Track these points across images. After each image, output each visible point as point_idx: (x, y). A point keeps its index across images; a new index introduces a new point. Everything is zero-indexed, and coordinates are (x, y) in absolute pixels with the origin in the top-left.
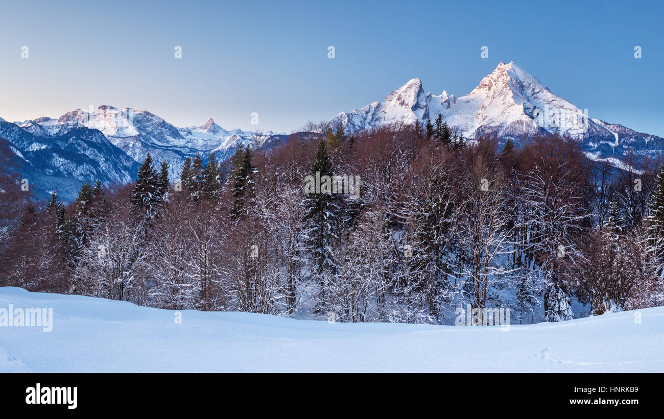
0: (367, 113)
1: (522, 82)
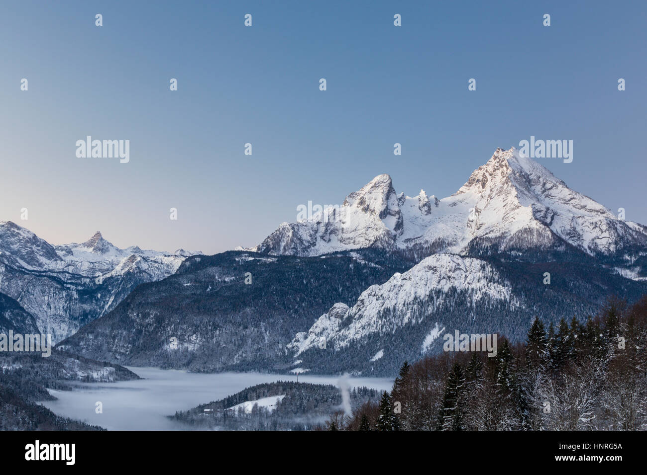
0: (318, 223)
1: (529, 176)
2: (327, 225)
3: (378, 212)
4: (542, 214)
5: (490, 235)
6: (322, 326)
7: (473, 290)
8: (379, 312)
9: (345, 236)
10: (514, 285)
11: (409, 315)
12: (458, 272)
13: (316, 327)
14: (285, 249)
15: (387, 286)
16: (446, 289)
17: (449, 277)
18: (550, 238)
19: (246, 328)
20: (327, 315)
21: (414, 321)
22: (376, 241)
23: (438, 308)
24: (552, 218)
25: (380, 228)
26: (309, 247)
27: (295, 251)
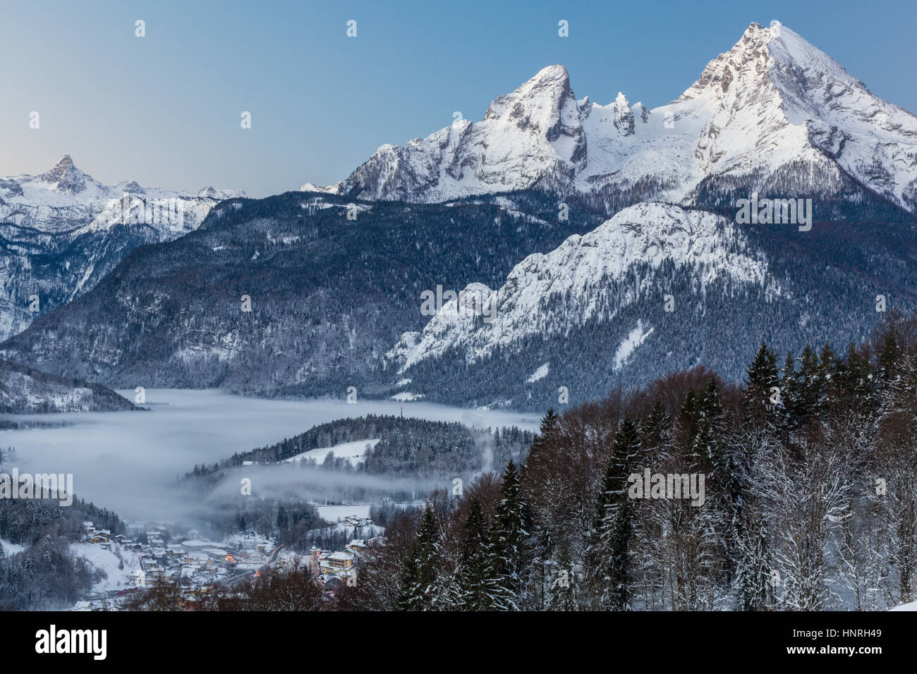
0: (443, 146)
1: (803, 71)
2: (458, 151)
3: (544, 130)
4: (825, 138)
5: (733, 173)
6: (445, 323)
7: (702, 265)
8: (542, 300)
9: (488, 169)
10: (773, 258)
11: (592, 306)
12: (677, 234)
13: (436, 324)
14: (385, 190)
16: (656, 263)
17: (662, 243)
18: (838, 179)
19: (317, 322)
21: (601, 316)
22: (540, 179)
23: (642, 295)
24: (842, 145)
25: (547, 158)
26: (426, 187)
27: (402, 193)
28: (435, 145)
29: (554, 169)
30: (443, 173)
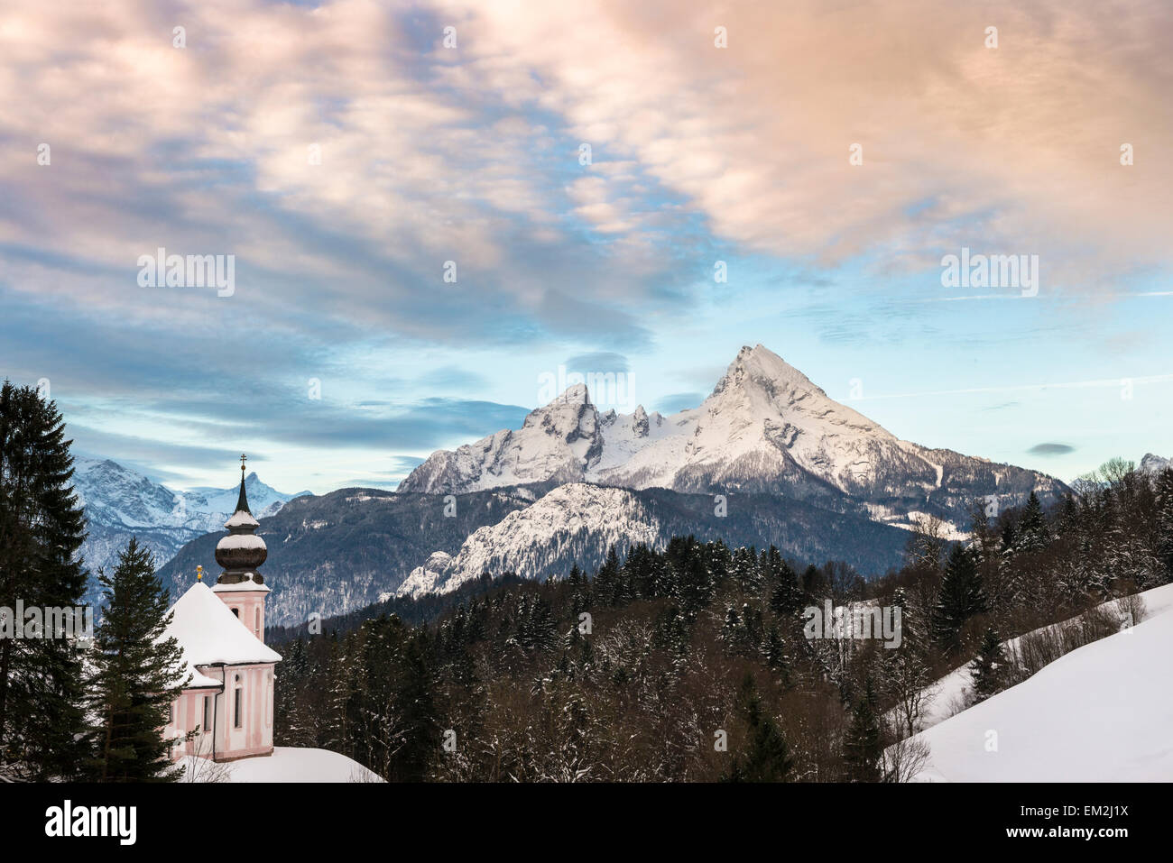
0: (487, 450)
1: (772, 382)
2: (499, 453)
3: (565, 434)
4: (779, 432)
5: (703, 463)
6: (412, 584)
7: (609, 531)
8: (485, 563)
9: (521, 467)
10: (664, 523)
11: (522, 566)
12: (593, 507)
13: (406, 585)
14: (434, 486)
15: (500, 527)
16: (575, 531)
17: (581, 514)
18: (781, 463)
19: (319, 589)
20: (422, 569)
21: (528, 574)
22: (557, 473)
23: (561, 555)
24: (794, 438)
25: (565, 456)
26: (468, 482)
27: (447, 487)
28: (480, 450)
29: (569, 465)
30: (485, 471)
